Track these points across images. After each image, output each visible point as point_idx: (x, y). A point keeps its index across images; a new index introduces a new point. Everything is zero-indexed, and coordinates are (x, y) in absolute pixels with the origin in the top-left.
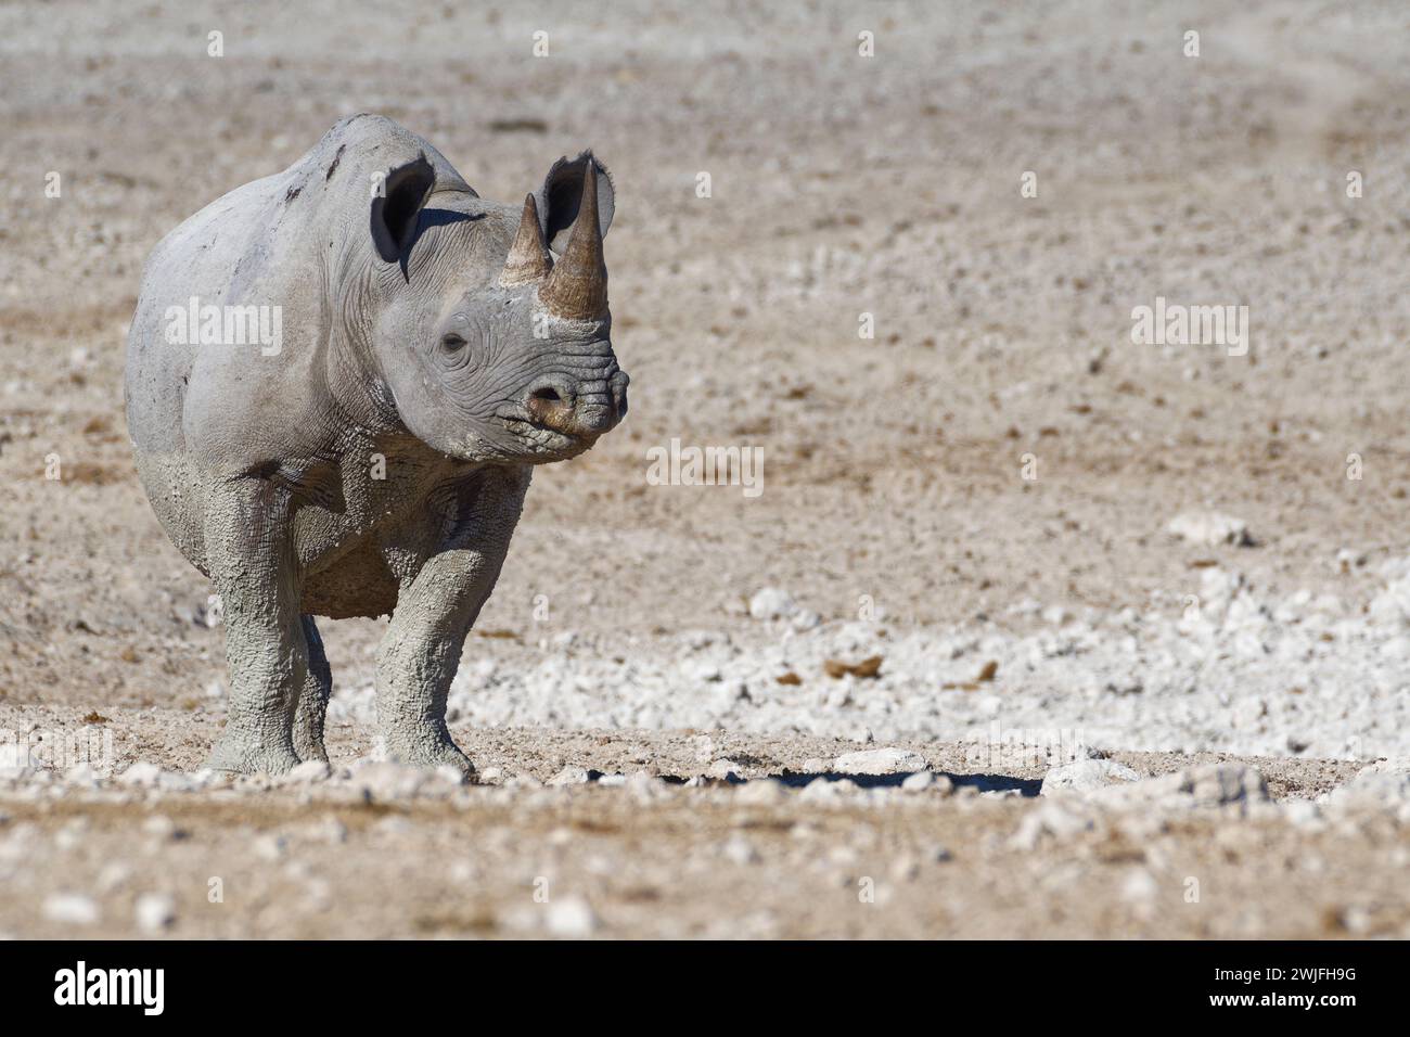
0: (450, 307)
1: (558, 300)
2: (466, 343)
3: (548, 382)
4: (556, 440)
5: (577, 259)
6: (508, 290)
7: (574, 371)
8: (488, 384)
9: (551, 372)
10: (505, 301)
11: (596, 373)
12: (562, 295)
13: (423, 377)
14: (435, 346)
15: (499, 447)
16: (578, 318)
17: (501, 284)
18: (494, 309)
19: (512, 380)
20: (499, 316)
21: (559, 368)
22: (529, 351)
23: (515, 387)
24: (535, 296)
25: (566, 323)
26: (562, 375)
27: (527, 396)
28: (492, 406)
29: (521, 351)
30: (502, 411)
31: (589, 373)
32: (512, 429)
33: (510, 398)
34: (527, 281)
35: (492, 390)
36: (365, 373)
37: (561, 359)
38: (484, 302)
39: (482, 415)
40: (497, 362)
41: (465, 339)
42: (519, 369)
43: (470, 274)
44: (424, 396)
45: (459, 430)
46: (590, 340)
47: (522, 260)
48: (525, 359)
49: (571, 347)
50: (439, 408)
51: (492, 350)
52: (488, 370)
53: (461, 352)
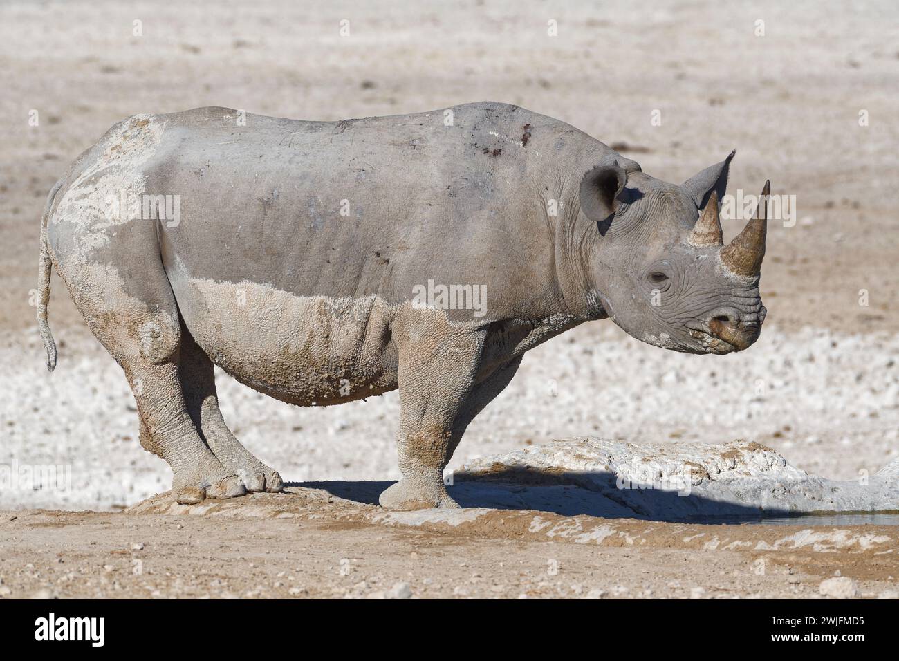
0: (654, 251)
1: (735, 262)
2: (668, 278)
3: (726, 312)
4: (723, 347)
5: (752, 240)
6: (696, 248)
7: (740, 307)
8: (681, 306)
9: (727, 306)
10: (696, 256)
11: (752, 309)
12: (739, 260)
13: (632, 293)
14: (644, 275)
15: (682, 344)
16: (746, 274)
17: (691, 243)
18: (688, 259)
19: (700, 306)
20: (692, 265)
21: (731, 304)
22: (712, 291)
23: (701, 311)
24: (718, 257)
25: (739, 277)
26: (734, 309)
27: (709, 319)
28: (684, 320)
29: (707, 290)
30: (690, 325)
31: (749, 309)
32: (695, 336)
33: (697, 318)
34: (708, 244)
35: (683, 310)
36: (587, 284)
37: (734, 299)
38: (682, 255)
39: (675, 324)
40: (687, 293)
41: (667, 275)
42: (705, 301)
43: (665, 231)
44: (631, 305)
45: (655, 330)
46: (750, 288)
47: (706, 231)
48: (710, 295)
49: (740, 292)
50: (643, 314)
51: (685, 285)
52: (681, 297)
53: (663, 283)
